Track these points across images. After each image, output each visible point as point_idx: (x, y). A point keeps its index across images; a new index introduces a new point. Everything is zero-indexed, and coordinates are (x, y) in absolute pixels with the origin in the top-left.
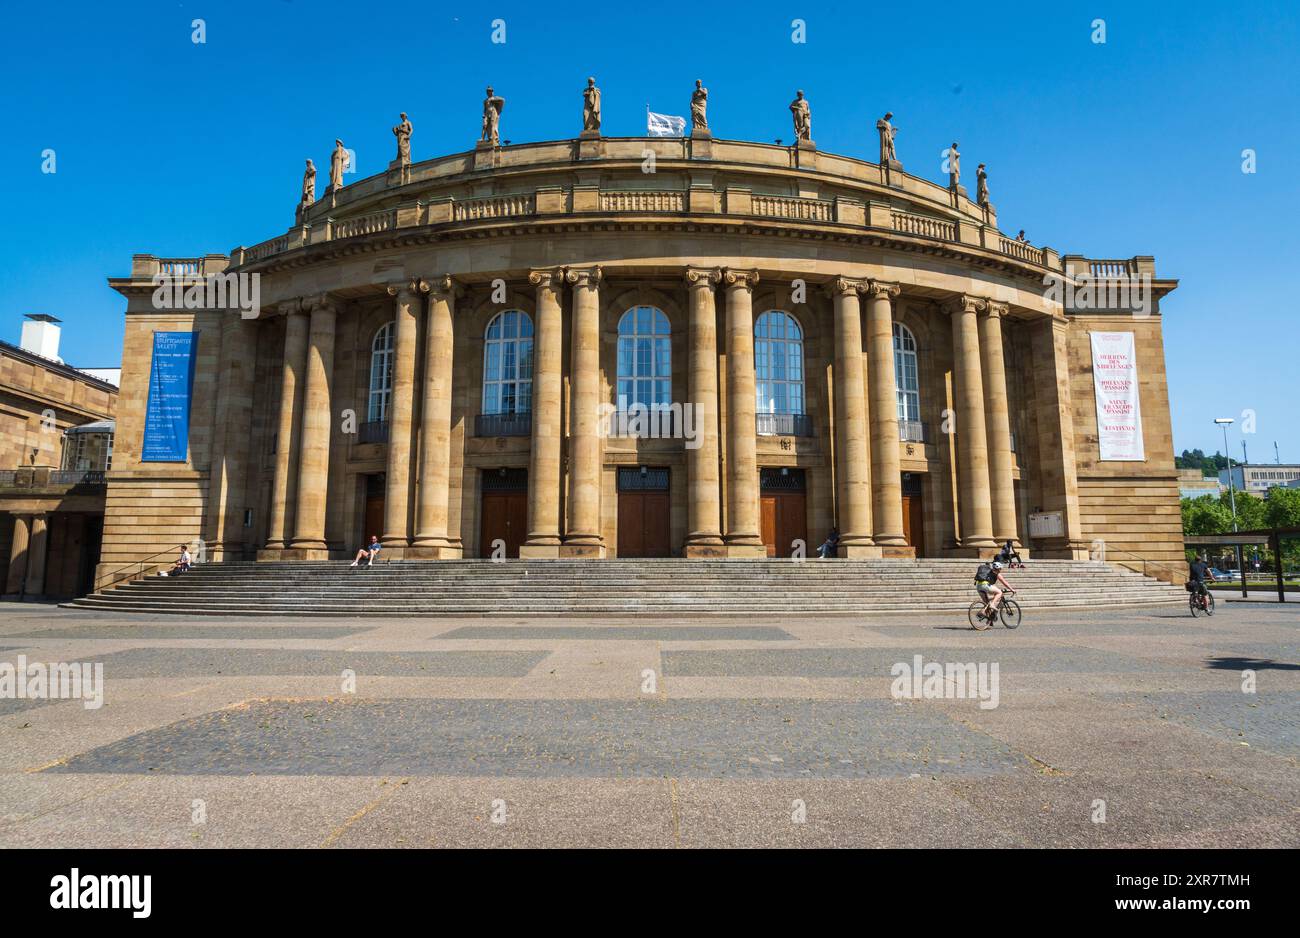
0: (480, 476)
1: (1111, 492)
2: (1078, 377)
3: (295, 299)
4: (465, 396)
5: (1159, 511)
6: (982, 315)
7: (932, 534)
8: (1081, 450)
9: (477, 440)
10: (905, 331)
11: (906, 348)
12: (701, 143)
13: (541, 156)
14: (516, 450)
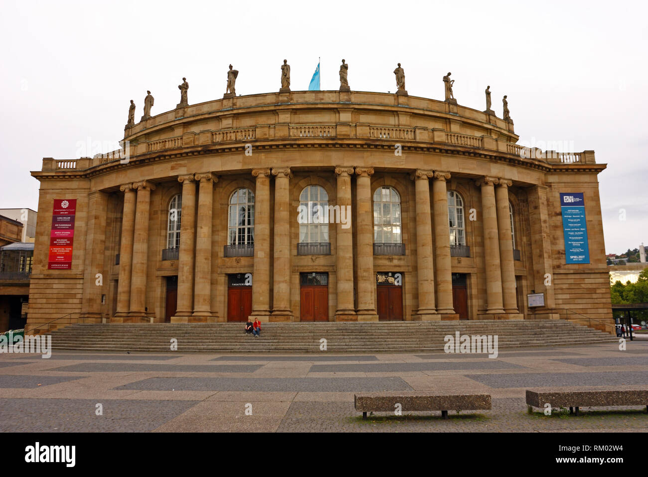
0: (227, 278)
1: (572, 281)
2: (554, 218)
3: (129, 183)
4: (218, 235)
5: (598, 291)
6: (497, 187)
7: (472, 306)
8: (556, 259)
9: (225, 259)
10: (456, 195)
11: (457, 205)
12: (345, 94)
13: (258, 102)
14: (246, 264)
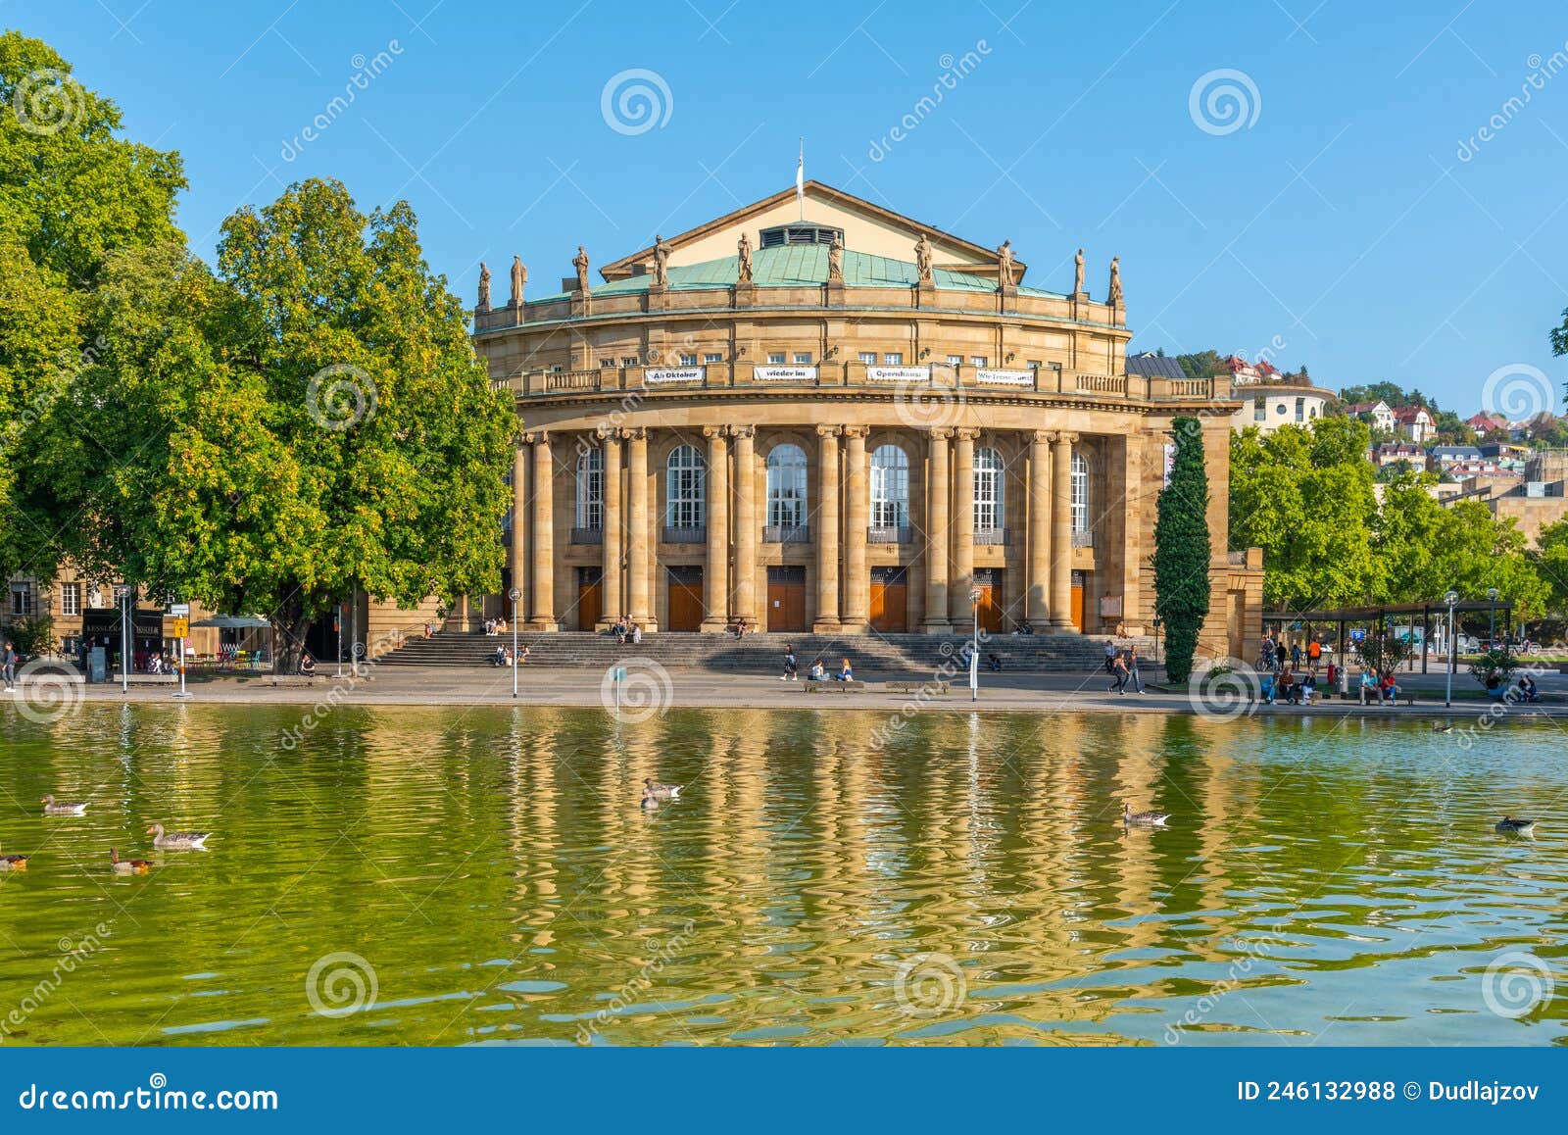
0: (669, 571)
2: (1150, 484)
6: (1054, 445)
9: (665, 545)
10: (996, 453)
12: (835, 292)
13: (703, 302)
14: (695, 553)
